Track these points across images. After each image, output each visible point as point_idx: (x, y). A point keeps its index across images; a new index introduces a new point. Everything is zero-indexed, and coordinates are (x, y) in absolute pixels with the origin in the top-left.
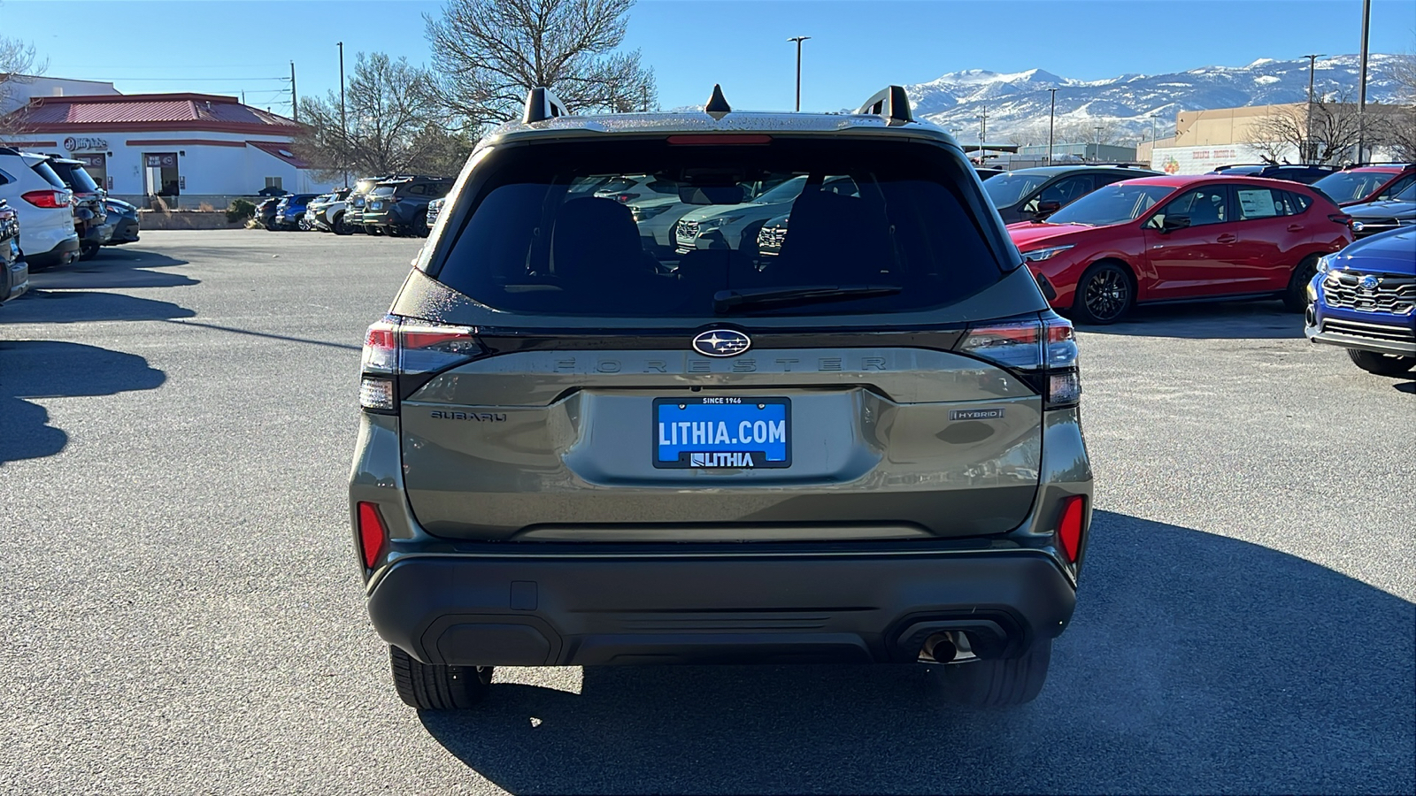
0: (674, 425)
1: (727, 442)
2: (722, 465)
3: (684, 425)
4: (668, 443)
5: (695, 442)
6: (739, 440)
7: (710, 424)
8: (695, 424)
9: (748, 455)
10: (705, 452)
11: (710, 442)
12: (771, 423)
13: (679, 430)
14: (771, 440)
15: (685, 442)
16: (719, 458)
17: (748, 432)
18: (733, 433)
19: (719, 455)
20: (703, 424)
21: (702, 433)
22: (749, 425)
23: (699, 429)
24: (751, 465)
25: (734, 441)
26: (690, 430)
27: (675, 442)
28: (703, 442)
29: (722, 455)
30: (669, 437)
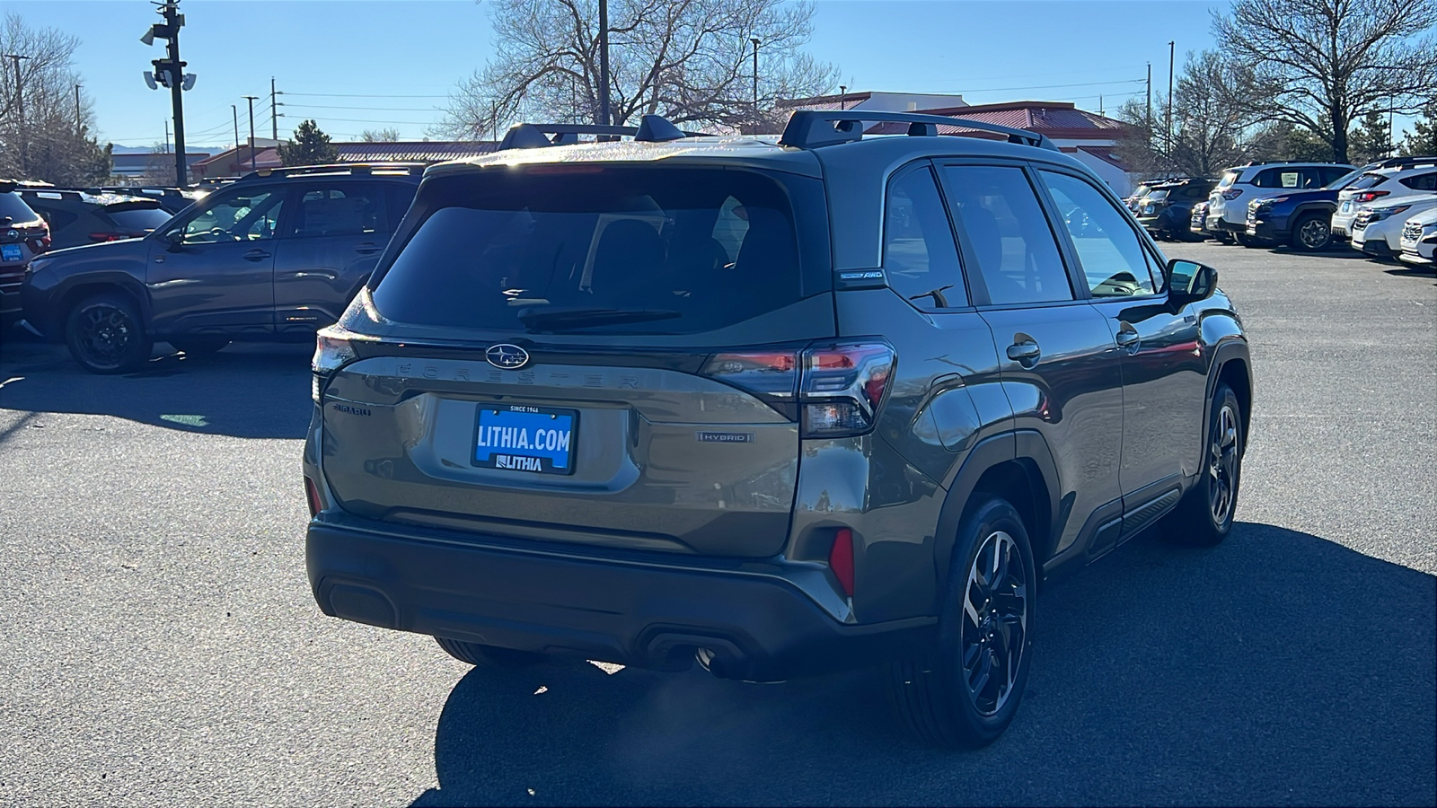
0: (490, 428)
1: (526, 447)
2: (519, 468)
3: (497, 429)
4: (484, 444)
5: (503, 445)
6: (535, 446)
7: (515, 430)
8: (504, 429)
9: (538, 460)
10: (507, 455)
11: (514, 446)
12: (561, 432)
13: (493, 432)
14: (559, 449)
15: (496, 445)
16: (517, 461)
17: (543, 440)
18: (531, 440)
19: (518, 458)
20: (510, 429)
21: (509, 437)
22: (544, 434)
23: (507, 434)
24: (540, 470)
25: (531, 447)
26: (500, 433)
27: (489, 445)
28: (509, 446)
29: (520, 459)
30: (485, 440)
